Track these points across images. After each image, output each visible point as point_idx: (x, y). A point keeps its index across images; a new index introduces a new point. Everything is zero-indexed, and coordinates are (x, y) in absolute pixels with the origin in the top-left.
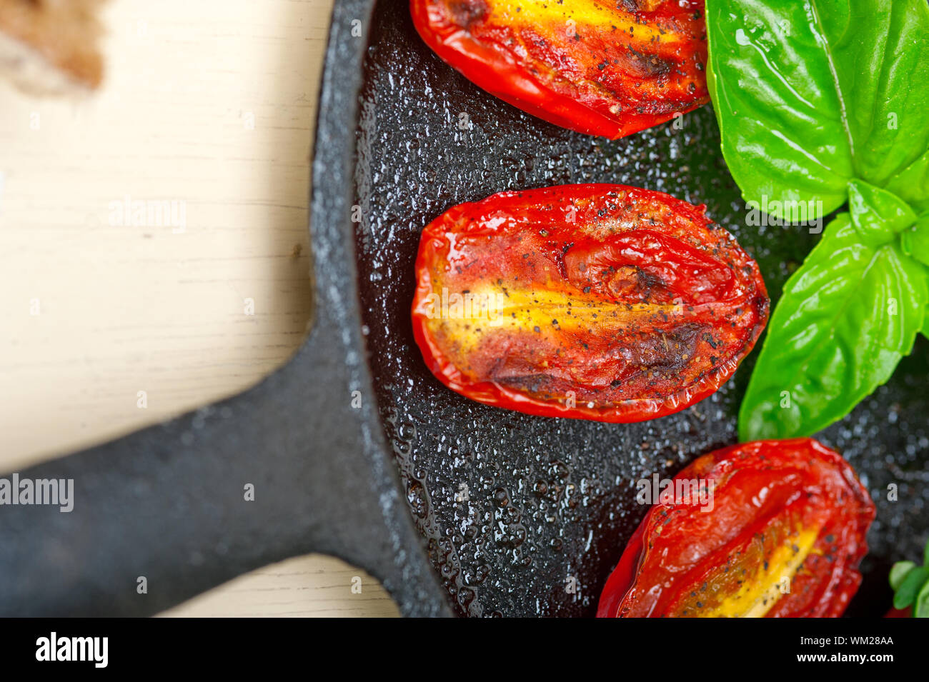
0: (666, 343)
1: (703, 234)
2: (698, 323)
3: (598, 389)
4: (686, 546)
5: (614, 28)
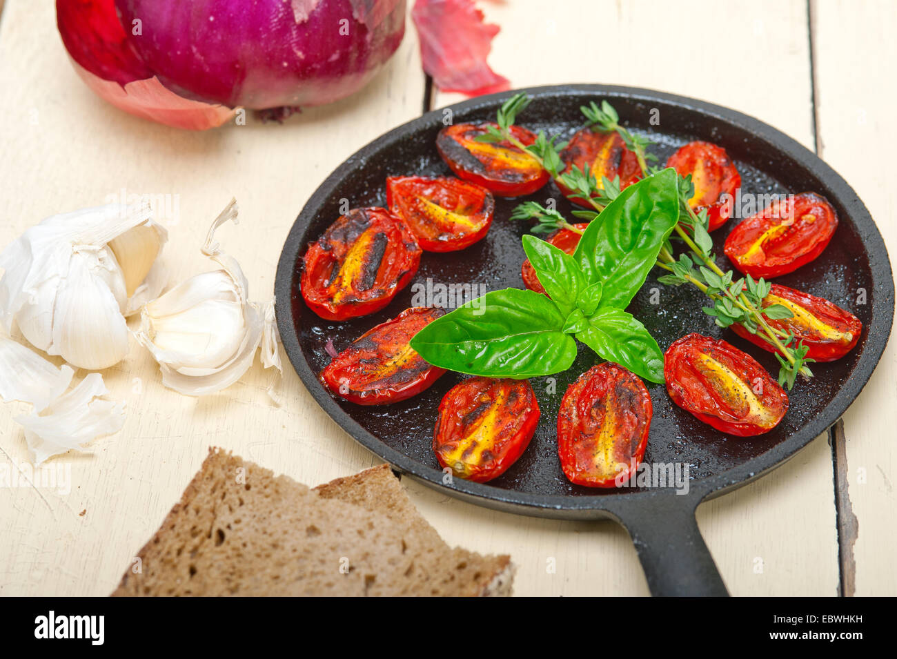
0: (622, 397)
1: (579, 385)
2: (615, 387)
3: (639, 422)
4: (704, 401)
5: (497, 410)
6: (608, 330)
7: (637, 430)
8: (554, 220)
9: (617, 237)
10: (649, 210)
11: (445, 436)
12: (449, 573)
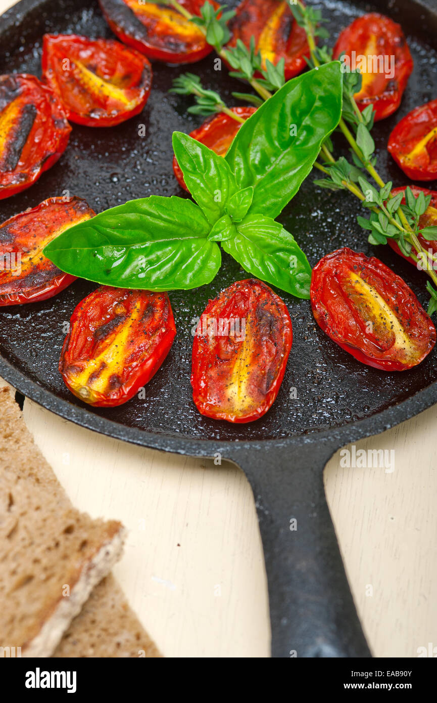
0: (262, 322)
1: (220, 302)
2: (256, 307)
3: (277, 352)
4: (349, 326)
5: (131, 326)
6: (256, 241)
7: (274, 361)
8: (212, 103)
9: (274, 132)
10: (311, 103)
11: (73, 353)
12: (54, 539)
